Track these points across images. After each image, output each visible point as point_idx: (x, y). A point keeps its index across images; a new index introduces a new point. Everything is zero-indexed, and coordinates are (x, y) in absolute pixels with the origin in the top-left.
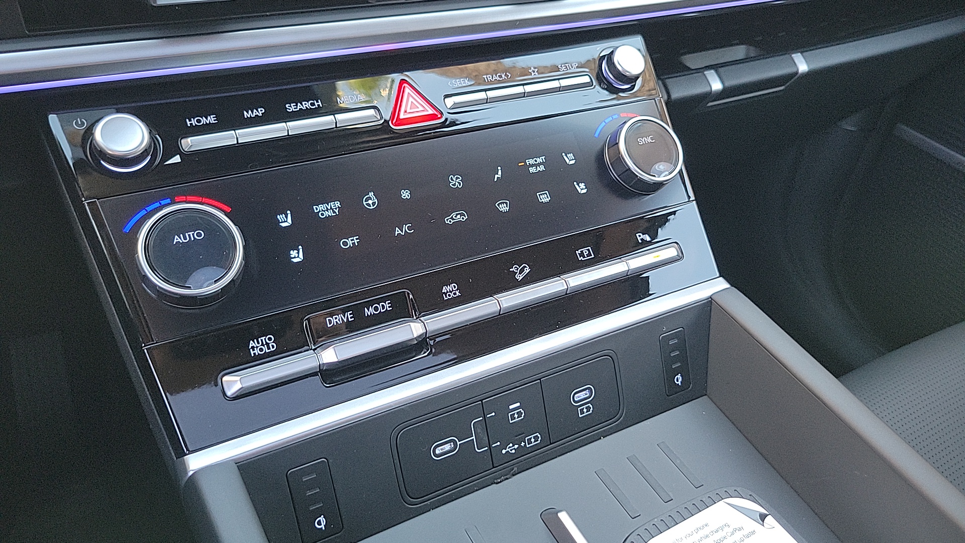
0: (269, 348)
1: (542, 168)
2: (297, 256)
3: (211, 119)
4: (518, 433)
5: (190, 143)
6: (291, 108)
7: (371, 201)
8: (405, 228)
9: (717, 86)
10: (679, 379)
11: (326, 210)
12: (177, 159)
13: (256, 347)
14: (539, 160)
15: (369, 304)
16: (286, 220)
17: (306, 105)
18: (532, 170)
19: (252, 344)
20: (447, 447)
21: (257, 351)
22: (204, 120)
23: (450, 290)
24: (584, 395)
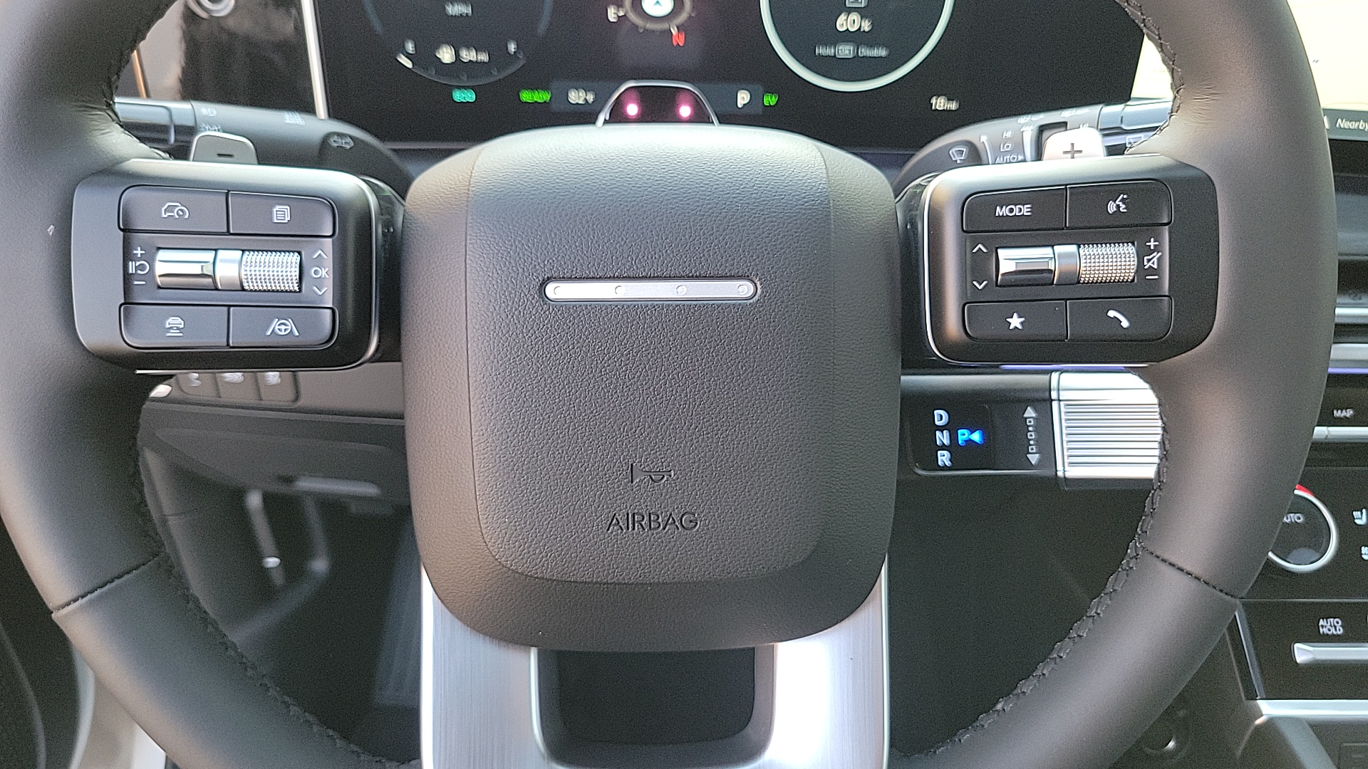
0: (1336, 630)
13: (1326, 627)
16: (1360, 520)
19: (1321, 622)
21: (1325, 630)
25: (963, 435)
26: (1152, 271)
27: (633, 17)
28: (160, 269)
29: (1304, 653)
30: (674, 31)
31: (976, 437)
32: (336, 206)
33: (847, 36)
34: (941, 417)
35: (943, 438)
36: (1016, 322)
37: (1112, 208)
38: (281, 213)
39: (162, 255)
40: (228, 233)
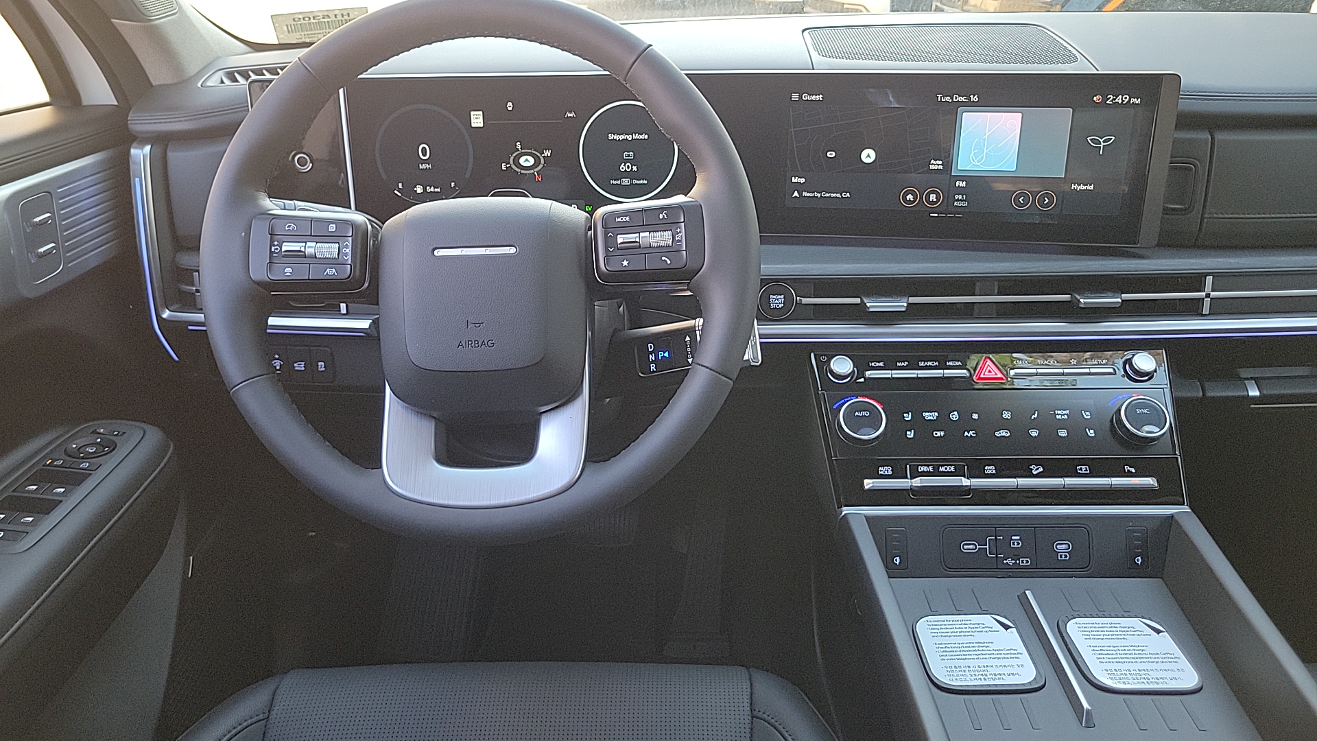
0: (888, 472)
1: (1066, 417)
2: (910, 434)
3: (881, 364)
4: (1016, 554)
5: (868, 374)
6: (922, 364)
7: (955, 416)
8: (971, 432)
9: (1254, 392)
10: (1139, 560)
11: (930, 416)
12: (862, 380)
13: (882, 471)
14: (1064, 412)
15: (942, 466)
16: (908, 417)
17: (930, 363)
18: (1058, 417)
19: (880, 469)
20: (971, 547)
21: (882, 473)
22: (878, 364)
23: (990, 469)
24: (1064, 547)
25: (661, 354)
26: (679, 241)
27: (513, 167)
28: (284, 249)
29: (868, 483)
30: (536, 173)
31: (666, 354)
32: (353, 225)
33: (626, 174)
34: (651, 347)
35: (652, 357)
36: (625, 263)
37: (661, 217)
38: (332, 228)
39: (284, 244)
40: (311, 235)
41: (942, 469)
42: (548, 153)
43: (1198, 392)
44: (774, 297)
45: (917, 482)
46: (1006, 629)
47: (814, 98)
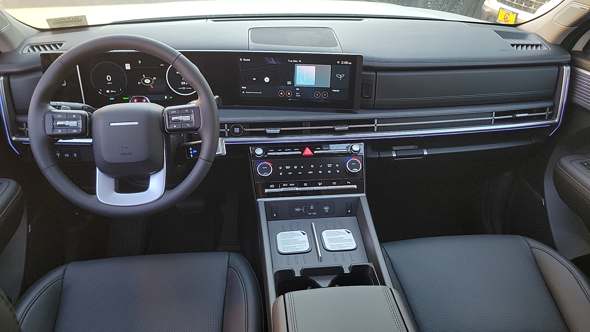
0: (273, 187)
1: (331, 166)
2: (281, 174)
3: (273, 150)
4: (312, 211)
5: (269, 154)
6: (286, 150)
7: (296, 167)
8: (300, 172)
9: (394, 155)
10: (349, 211)
11: (287, 167)
12: (266, 156)
13: (271, 186)
14: (330, 165)
15: (290, 184)
16: (280, 168)
17: (289, 150)
18: (328, 166)
20: (298, 210)
22: (272, 150)
23: (306, 184)
24: (327, 208)
25: (194, 151)
26: (192, 119)
27: (143, 83)
28: (58, 124)
29: (266, 191)
30: (151, 86)
31: (196, 151)
32: (82, 115)
33: (184, 86)
34: (191, 149)
35: (191, 152)
36: (175, 126)
37: (186, 111)
38: (74, 116)
39: (58, 122)
40: (67, 119)
41: (290, 185)
42: (155, 78)
43: (377, 155)
44: (236, 129)
45: (282, 190)
46: (304, 235)
47: (247, 60)
